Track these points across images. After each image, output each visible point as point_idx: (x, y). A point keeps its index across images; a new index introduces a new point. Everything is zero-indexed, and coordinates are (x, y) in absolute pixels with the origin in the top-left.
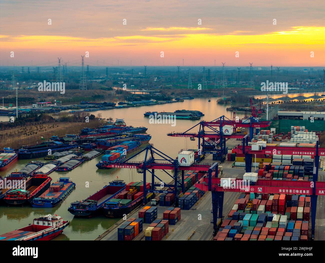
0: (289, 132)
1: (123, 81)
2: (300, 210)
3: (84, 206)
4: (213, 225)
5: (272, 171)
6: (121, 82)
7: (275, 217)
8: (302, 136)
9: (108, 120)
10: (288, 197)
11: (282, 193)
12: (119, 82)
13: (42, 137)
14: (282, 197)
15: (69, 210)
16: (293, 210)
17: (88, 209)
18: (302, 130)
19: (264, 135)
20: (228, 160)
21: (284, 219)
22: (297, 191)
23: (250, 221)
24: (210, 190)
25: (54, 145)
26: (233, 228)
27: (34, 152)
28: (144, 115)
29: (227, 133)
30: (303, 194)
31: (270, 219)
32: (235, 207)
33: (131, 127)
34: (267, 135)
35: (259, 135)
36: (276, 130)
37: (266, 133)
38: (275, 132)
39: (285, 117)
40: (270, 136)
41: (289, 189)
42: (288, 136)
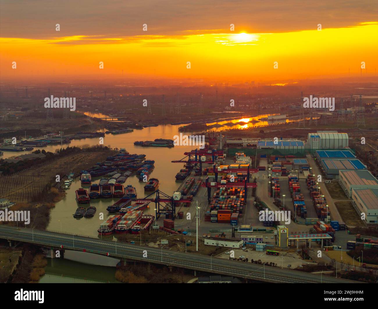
0: (235, 157)
1: (86, 105)
2: (241, 194)
3: (114, 208)
4: (208, 200)
5: (228, 179)
6: (84, 106)
7: (232, 197)
8: (242, 160)
9: (114, 149)
10: (236, 190)
11: (234, 187)
12: (83, 106)
13: (87, 163)
14: (234, 190)
15: (107, 209)
16: (238, 194)
17: (115, 209)
18: (242, 156)
19: (220, 160)
20: (204, 175)
21: (235, 197)
22: (241, 187)
23: (222, 198)
24: (207, 187)
25: (103, 168)
26: (217, 200)
27: (98, 173)
28: (134, 143)
29: (203, 161)
30: (243, 187)
31: (230, 197)
32: (215, 194)
33: (136, 154)
34: (222, 160)
35: (217, 159)
36: (227, 155)
37: (222, 158)
38: (226, 156)
39: (231, 144)
40: (224, 160)
41: (236, 186)
42: (234, 159)
